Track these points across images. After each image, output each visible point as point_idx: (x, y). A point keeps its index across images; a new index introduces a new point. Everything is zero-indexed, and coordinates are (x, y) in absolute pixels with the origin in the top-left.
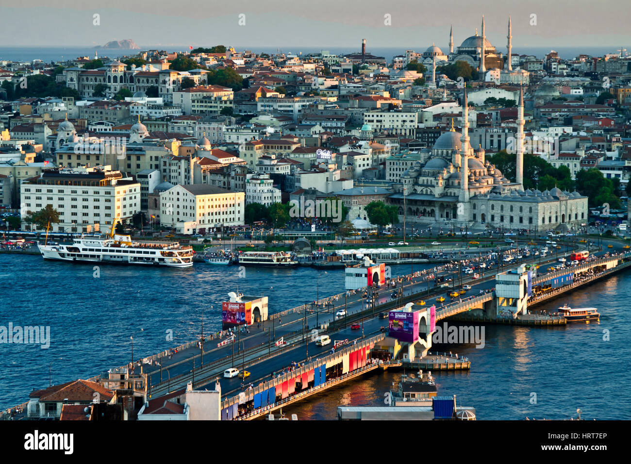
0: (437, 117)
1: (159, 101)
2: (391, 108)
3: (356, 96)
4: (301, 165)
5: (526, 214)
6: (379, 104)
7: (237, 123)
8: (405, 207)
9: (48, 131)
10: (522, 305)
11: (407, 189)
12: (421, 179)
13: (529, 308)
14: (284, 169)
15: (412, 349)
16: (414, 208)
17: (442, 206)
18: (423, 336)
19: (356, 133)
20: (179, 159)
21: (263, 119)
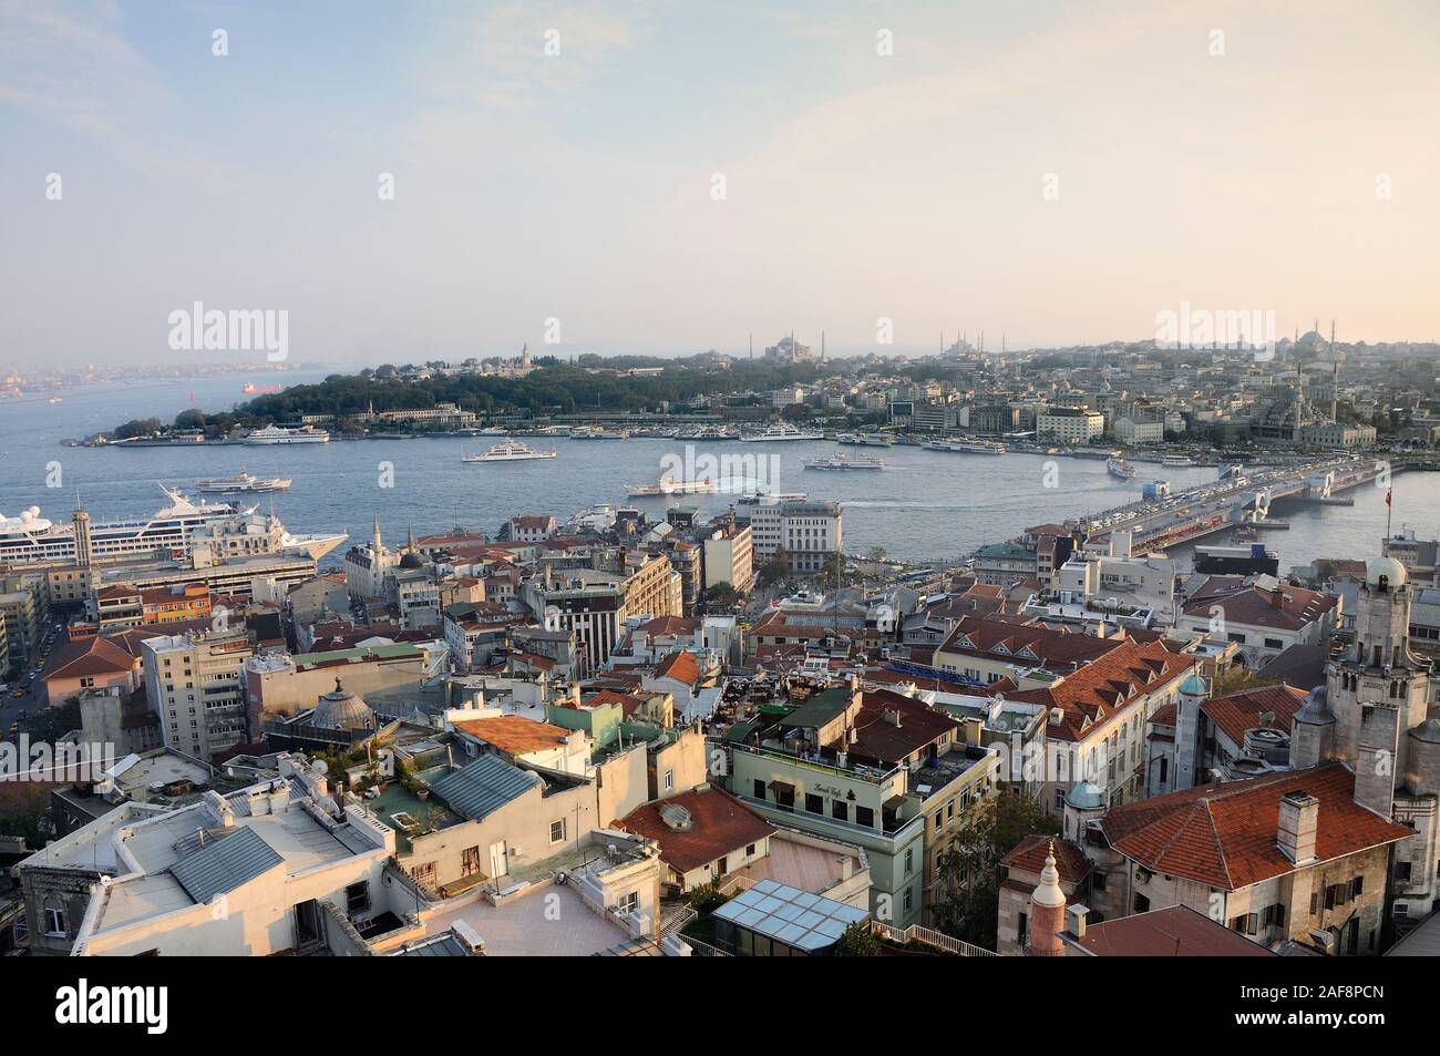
0: (1284, 379)
1: (1118, 369)
2: (1256, 374)
3: (1234, 367)
4: (1199, 407)
5: (1336, 437)
6: (1248, 371)
7: (1163, 382)
8: (1260, 432)
9: (1055, 386)
10: (1327, 491)
11: (1262, 422)
12: (1271, 416)
13: (1332, 494)
14: (1189, 409)
15: (1255, 514)
16: (1266, 432)
17: (1284, 432)
18: (1262, 507)
19: (1233, 388)
20: (1126, 402)
21: (1177, 380)
